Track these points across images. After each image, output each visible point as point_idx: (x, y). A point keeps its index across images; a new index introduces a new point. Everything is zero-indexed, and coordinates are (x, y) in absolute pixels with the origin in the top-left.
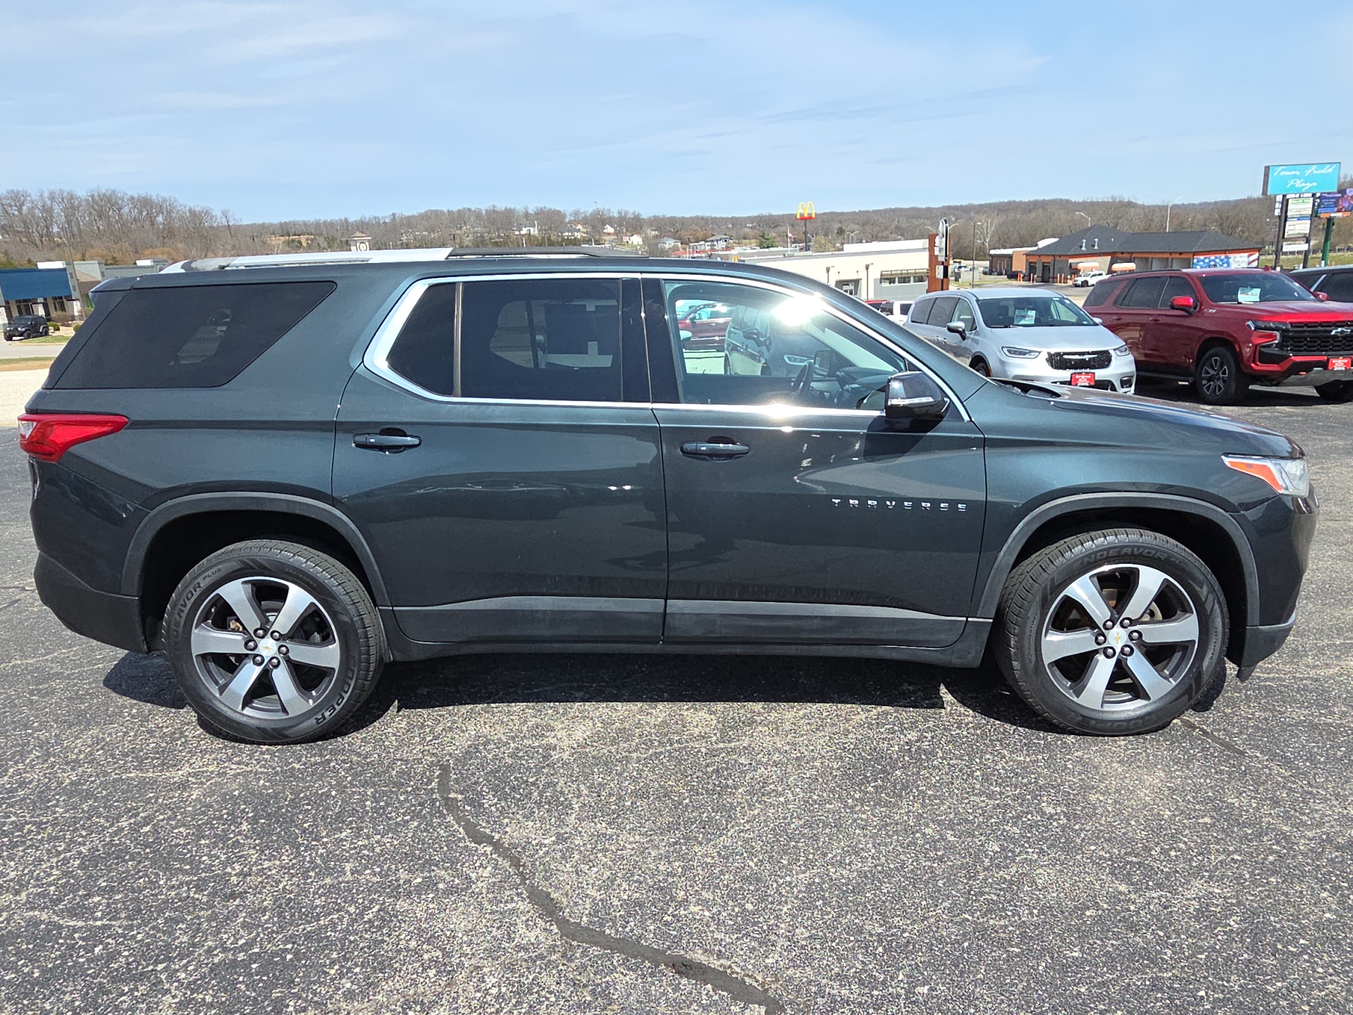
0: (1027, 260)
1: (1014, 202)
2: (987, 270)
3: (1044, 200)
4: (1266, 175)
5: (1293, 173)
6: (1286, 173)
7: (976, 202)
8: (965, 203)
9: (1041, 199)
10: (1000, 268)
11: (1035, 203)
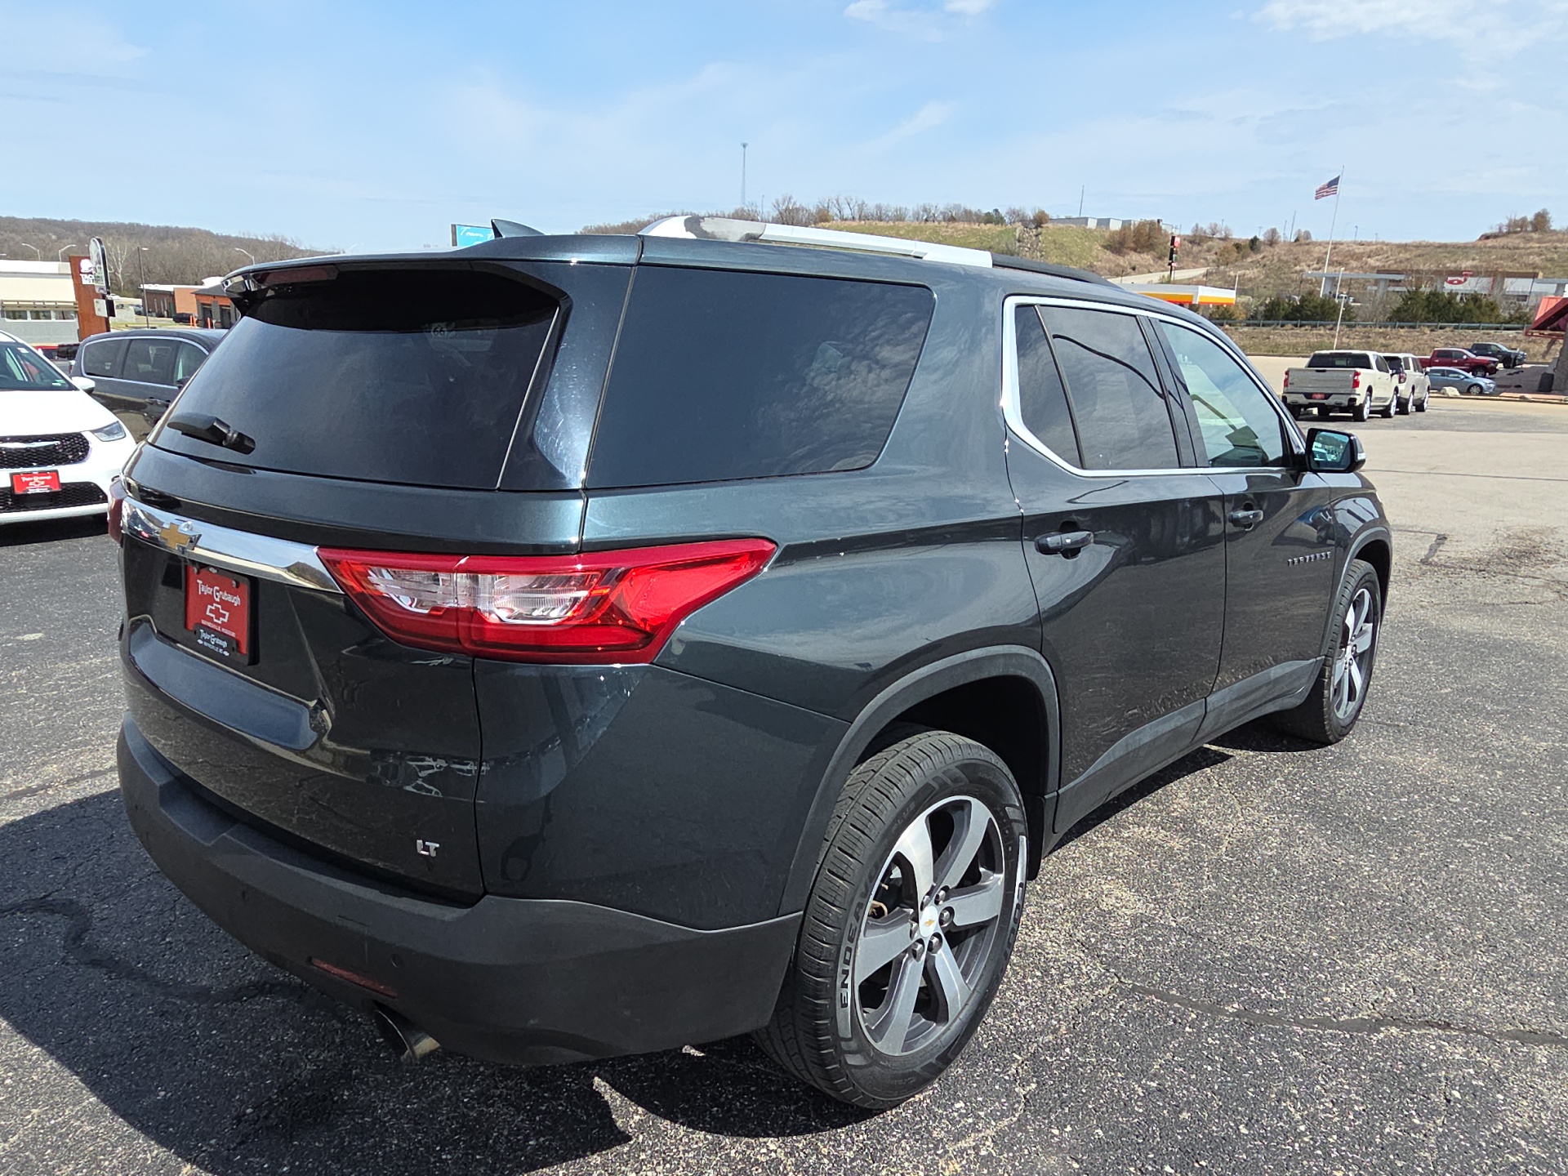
0: (197, 300)
1: (138, 225)
2: (141, 309)
3: (177, 228)
4: (454, 233)
5: (477, 235)
6: (472, 234)
7: (85, 219)
8: (68, 218)
9: (174, 226)
10: (159, 307)
11: (167, 230)
